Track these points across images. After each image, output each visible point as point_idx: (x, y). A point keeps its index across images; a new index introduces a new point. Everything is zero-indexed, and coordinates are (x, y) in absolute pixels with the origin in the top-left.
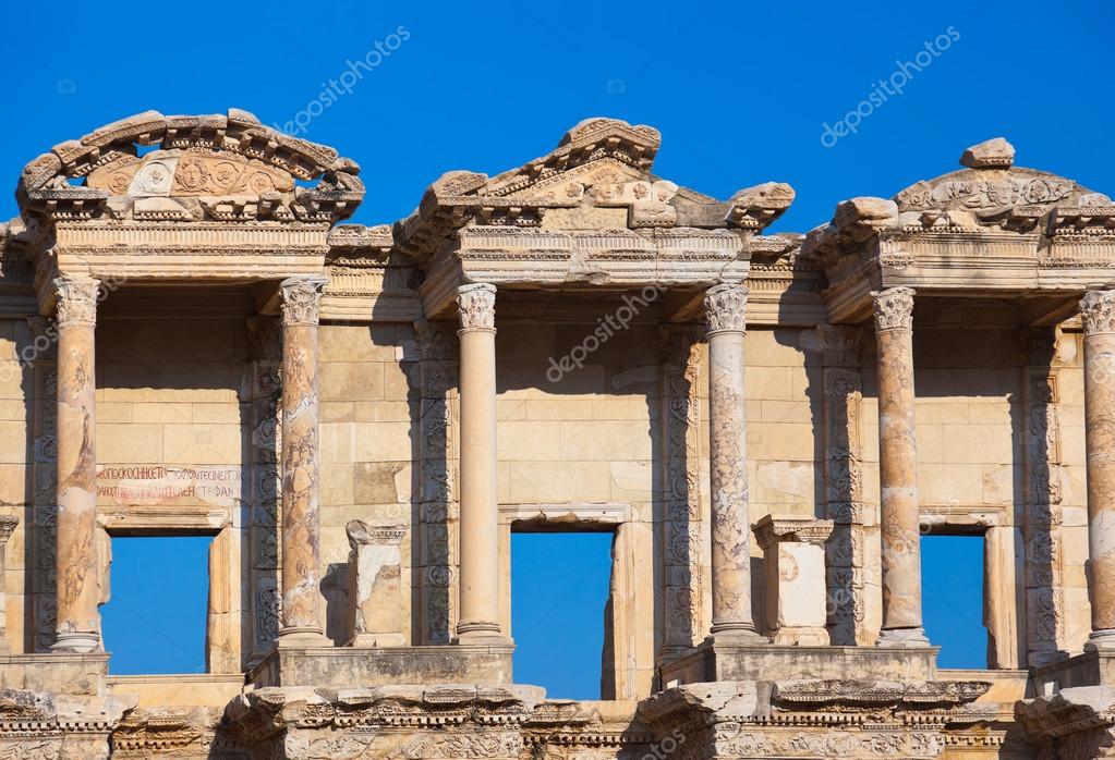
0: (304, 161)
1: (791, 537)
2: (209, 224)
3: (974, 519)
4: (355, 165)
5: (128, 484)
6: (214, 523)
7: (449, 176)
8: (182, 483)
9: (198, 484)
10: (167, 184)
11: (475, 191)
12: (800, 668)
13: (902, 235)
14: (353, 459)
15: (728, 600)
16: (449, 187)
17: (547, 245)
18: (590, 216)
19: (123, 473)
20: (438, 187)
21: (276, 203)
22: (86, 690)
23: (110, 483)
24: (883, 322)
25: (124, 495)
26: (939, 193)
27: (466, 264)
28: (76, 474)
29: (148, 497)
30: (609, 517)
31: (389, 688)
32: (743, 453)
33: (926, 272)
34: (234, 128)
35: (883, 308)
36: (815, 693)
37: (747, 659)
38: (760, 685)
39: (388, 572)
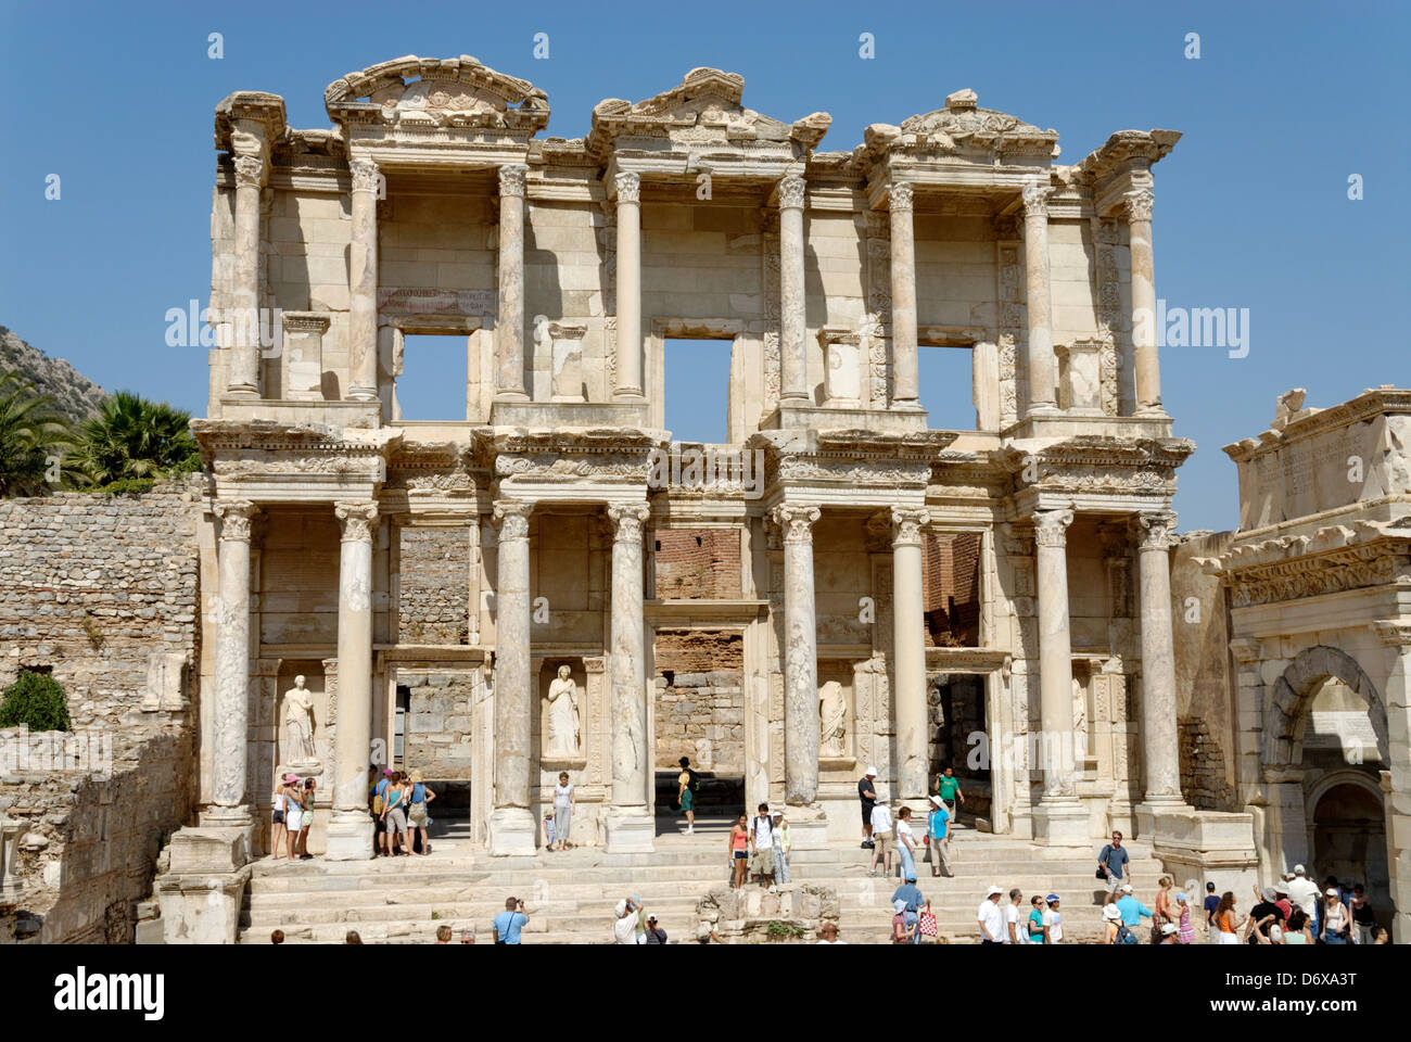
0: (511, 91)
1: (836, 341)
2: (450, 131)
3: (966, 335)
4: (544, 93)
5: (414, 300)
6: (470, 326)
7: (605, 102)
8: (449, 300)
9: (460, 301)
10: (423, 104)
11: (622, 113)
12: (837, 422)
13: (906, 151)
14: (562, 288)
15: (791, 378)
16: (605, 109)
17: (672, 149)
18: (702, 133)
19: (411, 293)
20: (597, 109)
21: (494, 117)
22: (365, 426)
23: (403, 299)
24: (894, 205)
25: (411, 307)
26: (929, 123)
27: (618, 159)
28: (361, 286)
29: (427, 309)
30: (728, 330)
31: (562, 428)
32: (801, 284)
33: (921, 173)
34: (463, 67)
35: (894, 196)
36: (844, 438)
37: (803, 415)
38: (809, 433)
39: (573, 357)
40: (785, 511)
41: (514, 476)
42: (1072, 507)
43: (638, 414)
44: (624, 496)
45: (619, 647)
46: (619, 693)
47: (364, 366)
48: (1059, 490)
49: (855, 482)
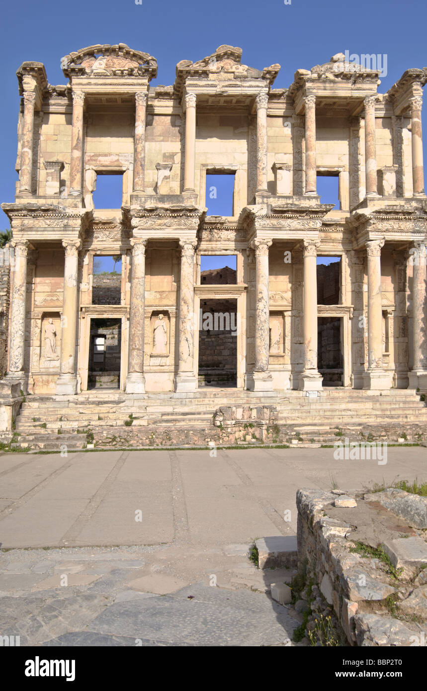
0: (141, 58)
1: (280, 168)
2: (114, 77)
3: (336, 169)
4: (154, 58)
5: (100, 158)
6: (124, 169)
7: (181, 61)
8: (116, 158)
9: (120, 158)
10: (103, 66)
11: (188, 66)
12: (280, 202)
13: (313, 81)
14: (163, 152)
15: (260, 183)
16: (181, 65)
17: (210, 83)
18: (223, 75)
19: (100, 155)
20: (178, 65)
21: (132, 70)
22: (76, 206)
23: (96, 158)
24: (307, 106)
25: (100, 161)
26: (323, 69)
27: (187, 88)
28: (75, 146)
29: (106, 162)
30: (233, 168)
31: (160, 205)
32: (265, 142)
33: (319, 91)
34: (120, 48)
35: (307, 102)
36: (283, 207)
37: (265, 199)
38: (268, 206)
39: (166, 178)
40: (257, 241)
41: (139, 227)
42: (384, 238)
43: (193, 200)
44: (187, 236)
45: (183, 302)
46: (183, 323)
47: (76, 181)
48: (379, 231)
49: (288, 228)
